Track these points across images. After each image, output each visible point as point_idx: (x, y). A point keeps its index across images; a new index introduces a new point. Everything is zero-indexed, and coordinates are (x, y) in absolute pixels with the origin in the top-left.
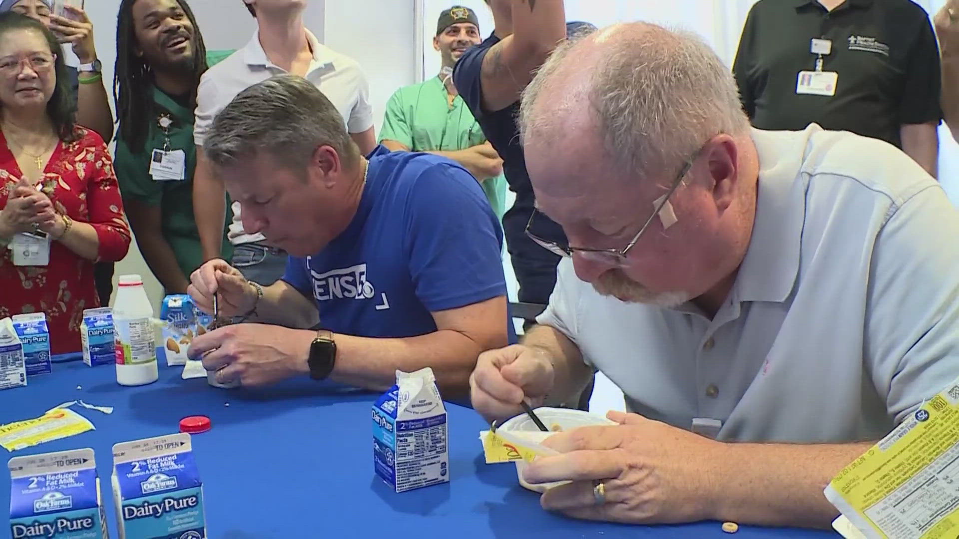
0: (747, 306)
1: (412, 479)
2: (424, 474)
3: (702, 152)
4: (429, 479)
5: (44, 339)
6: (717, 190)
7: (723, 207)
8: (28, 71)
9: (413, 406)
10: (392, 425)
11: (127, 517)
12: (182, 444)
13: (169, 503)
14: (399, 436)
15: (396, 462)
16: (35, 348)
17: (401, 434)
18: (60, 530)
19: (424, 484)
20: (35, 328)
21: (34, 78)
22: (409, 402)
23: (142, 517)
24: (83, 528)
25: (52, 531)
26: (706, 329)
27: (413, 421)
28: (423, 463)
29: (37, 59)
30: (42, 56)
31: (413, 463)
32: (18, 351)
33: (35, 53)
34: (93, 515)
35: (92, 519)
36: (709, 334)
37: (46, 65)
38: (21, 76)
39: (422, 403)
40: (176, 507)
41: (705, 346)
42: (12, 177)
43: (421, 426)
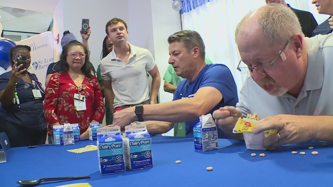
0: (309, 92)
1: (208, 147)
2: (211, 146)
3: (292, 38)
4: (213, 148)
5: (78, 131)
6: (297, 51)
7: (298, 57)
8: (78, 57)
9: (207, 124)
10: (201, 130)
11: (131, 145)
12: (144, 127)
13: (142, 142)
14: (203, 133)
15: (202, 142)
16: (75, 134)
17: (203, 132)
18: (112, 147)
19: (211, 149)
20: (76, 128)
21: (79, 60)
22: (205, 123)
23: (135, 145)
24: (119, 147)
25: (110, 148)
26: (295, 102)
27: (207, 128)
28: (210, 142)
29: (81, 54)
30: (83, 54)
31: (208, 142)
32: (72, 133)
33: (81, 53)
34: (122, 143)
35: (121, 144)
36: (296, 103)
37: (83, 56)
38: (76, 59)
39: (210, 123)
40: (144, 143)
41: (295, 108)
42: (73, 85)
43: (209, 130)
